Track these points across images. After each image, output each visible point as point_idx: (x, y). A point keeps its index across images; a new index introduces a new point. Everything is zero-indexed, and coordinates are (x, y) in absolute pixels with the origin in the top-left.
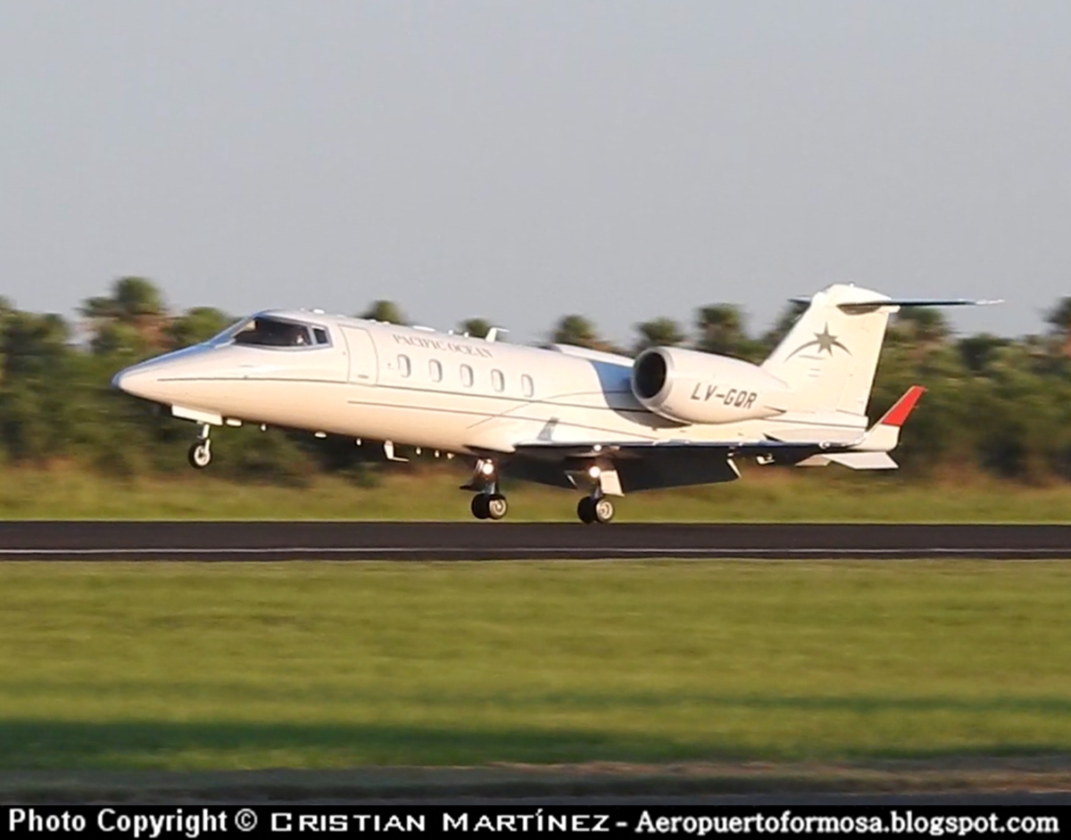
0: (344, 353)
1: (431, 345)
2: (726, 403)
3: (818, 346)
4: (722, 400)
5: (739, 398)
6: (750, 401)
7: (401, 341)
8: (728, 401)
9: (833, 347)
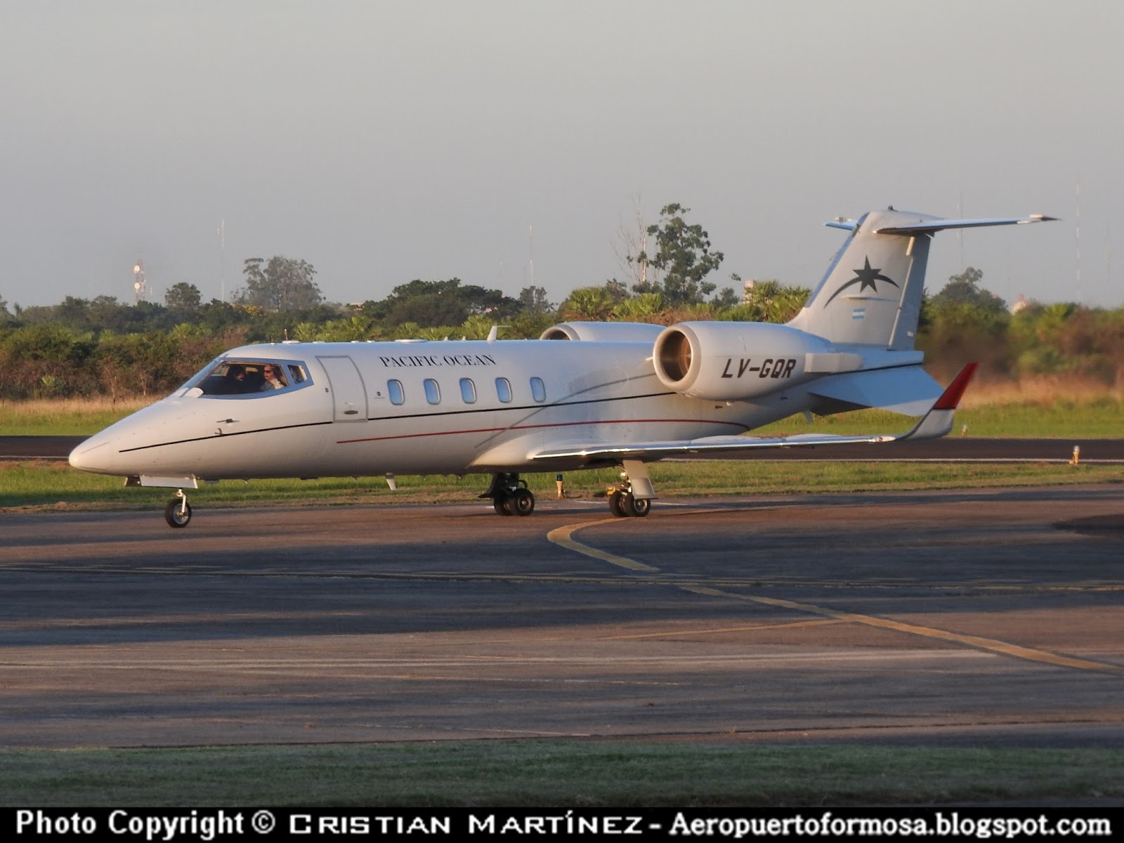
0: (327, 390)
1: (424, 362)
2: (762, 376)
3: (859, 284)
4: (758, 373)
5: (775, 368)
6: (789, 369)
7: (390, 363)
8: (764, 373)
9: (877, 282)
